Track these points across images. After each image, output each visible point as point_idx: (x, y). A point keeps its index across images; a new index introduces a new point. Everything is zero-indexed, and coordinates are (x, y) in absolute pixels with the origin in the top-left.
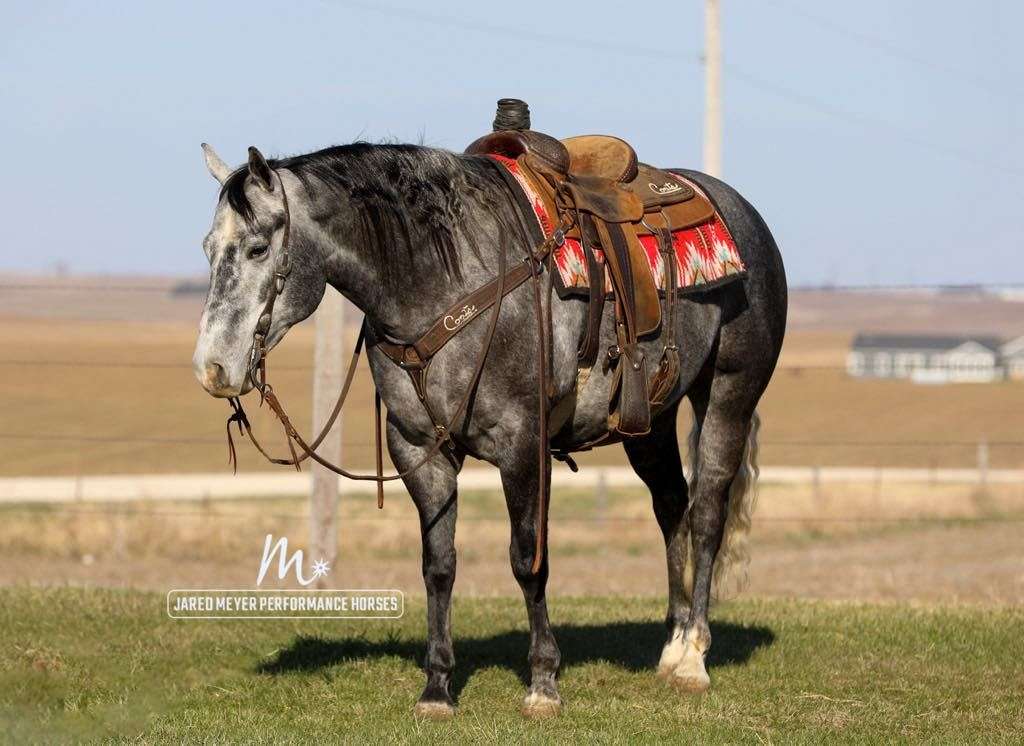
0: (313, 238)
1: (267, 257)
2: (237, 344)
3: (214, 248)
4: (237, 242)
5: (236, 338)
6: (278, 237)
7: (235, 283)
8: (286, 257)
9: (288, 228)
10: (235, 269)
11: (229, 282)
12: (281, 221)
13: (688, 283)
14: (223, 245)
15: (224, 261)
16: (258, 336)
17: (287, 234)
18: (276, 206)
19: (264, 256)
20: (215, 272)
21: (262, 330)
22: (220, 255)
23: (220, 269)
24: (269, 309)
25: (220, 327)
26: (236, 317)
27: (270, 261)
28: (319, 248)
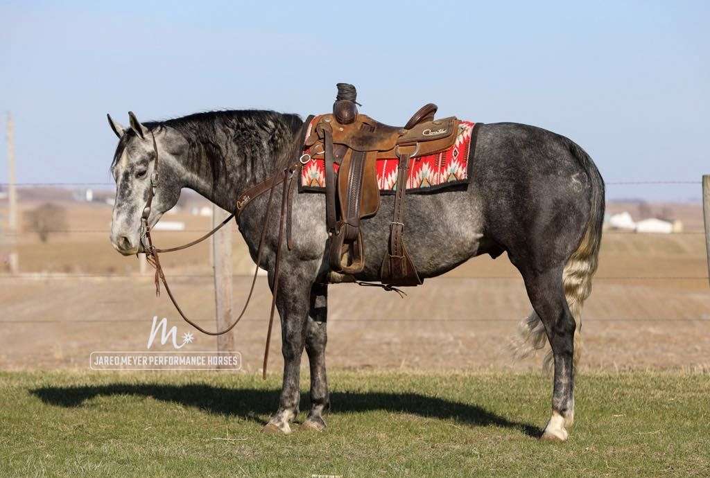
0: (171, 165)
1: (146, 178)
2: (134, 224)
3: (117, 174)
4: (129, 170)
5: (133, 221)
6: (152, 165)
7: (130, 192)
8: (157, 175)
9: (157, 159)
10: (129, 184)
11: (127, 192)
12: (153, 156)
13: (415, 186)
14: (122, 171)
15: (123, 181)
16: (144, 220)
17: (156, 163)
18: (150, 148)
19: (145, 176)
20: (119, 187)
21: (145, 216)
22: (121, 177)
23: (121, 184)
24: (149, 205)
25: (123, 216)
26: (132, 211)
27: (149, 179)
28: (175, 171)
